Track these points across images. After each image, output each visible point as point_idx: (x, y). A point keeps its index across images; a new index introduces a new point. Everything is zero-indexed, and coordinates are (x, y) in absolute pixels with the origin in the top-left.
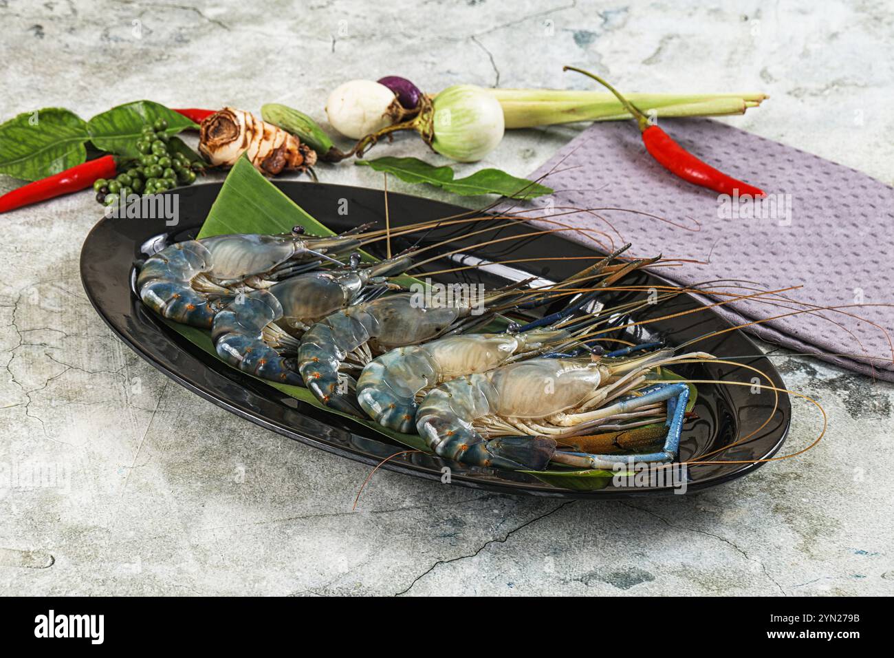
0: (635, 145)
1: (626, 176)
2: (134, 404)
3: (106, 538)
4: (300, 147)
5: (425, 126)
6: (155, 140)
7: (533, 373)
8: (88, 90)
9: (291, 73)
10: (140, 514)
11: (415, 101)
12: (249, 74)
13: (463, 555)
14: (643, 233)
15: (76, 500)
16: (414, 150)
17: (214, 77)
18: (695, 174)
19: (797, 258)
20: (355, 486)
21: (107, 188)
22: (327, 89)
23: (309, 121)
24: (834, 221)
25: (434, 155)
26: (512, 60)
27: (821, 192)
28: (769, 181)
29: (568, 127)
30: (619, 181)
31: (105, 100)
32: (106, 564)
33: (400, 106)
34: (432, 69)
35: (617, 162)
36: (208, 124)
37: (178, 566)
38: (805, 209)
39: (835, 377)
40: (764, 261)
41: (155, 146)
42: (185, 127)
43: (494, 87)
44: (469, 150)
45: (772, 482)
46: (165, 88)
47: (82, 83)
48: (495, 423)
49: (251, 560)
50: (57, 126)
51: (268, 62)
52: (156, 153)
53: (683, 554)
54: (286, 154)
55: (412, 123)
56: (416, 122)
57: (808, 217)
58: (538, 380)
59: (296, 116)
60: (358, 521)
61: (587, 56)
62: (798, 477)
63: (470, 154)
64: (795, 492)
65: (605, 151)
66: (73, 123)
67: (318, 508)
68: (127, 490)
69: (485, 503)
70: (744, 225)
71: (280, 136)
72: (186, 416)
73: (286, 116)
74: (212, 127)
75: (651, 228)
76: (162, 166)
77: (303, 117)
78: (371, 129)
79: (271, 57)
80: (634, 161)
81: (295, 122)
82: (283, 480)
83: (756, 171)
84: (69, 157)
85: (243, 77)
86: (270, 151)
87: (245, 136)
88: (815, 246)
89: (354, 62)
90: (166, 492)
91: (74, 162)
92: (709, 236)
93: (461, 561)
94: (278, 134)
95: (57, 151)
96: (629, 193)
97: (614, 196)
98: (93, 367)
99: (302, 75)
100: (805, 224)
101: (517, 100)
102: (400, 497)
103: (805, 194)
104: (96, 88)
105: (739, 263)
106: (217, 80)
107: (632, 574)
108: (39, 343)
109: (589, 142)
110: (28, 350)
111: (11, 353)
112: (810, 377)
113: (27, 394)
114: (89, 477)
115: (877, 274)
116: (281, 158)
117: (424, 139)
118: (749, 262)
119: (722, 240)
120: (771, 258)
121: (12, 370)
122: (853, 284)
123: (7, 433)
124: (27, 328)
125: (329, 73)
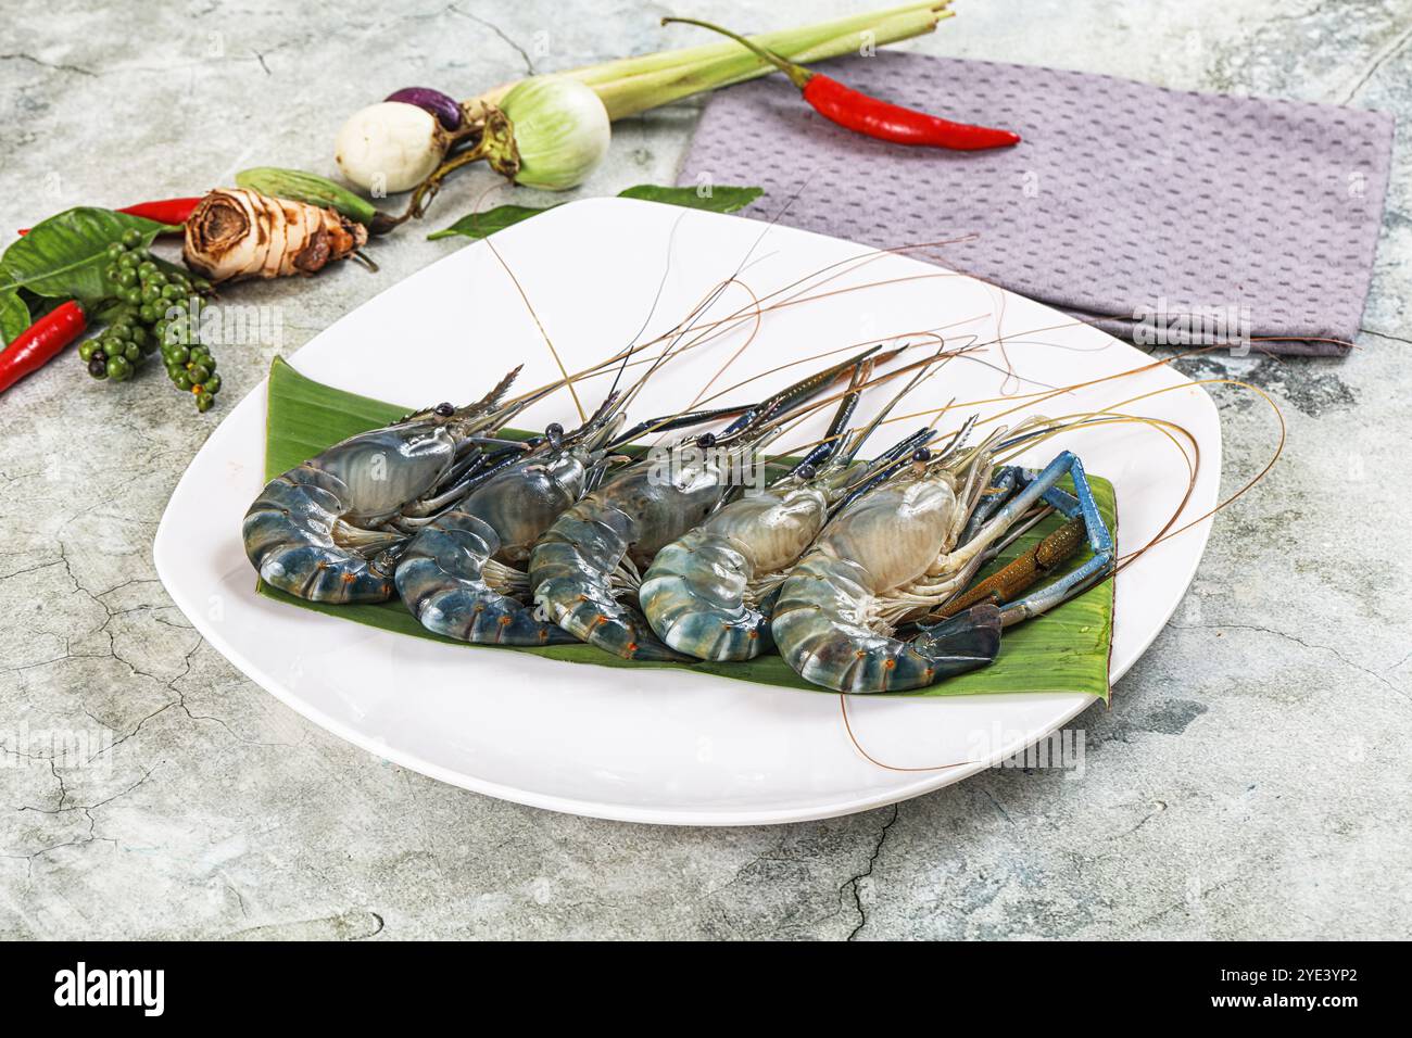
0: (792, 110)
1: (809, 156)
3: (433, 865)
4: (343, 222)
5: (504, 150)
6: (137, 262)
9: (229, 118)
11: (456, 117)
12: (171, 134)
14: (882, 230)
17: (122, 150)
18: (898, 129)
19: (1106, 217)
21: (102, 350)
22: (297, 129)
23: (324, 181)
24: (1121, 153)
27: (1082, 117)
28: (1007, 117)
30: (803, 165)
32: (457, 903)
33: (444, 131)
35: (783, 139)
36: (199, 220)
37: (558, 877)
38: (1075, 144)
39: (1252, 368)
40: (1069, 231)
41: (143, 273)
42: (154, 233)
44: (577, 170)
45: (1268, 532)
48: (885, 606)
51: (186, 110)
53: (1221, 664)
54: (329, 238)
55: (480, 151)
56: (485, 146)
57: (1086, 155)
59: (300, 178)
62: (1298, 515)
63: (578, 176)
64: (1308, 538)
65: (756, 127)
68: (415, 788)
70: (1014, 187)
71: (311, 214)
73: (287, 182)
74: (207, 224)
75: (889, 220)
76: (170, 299)
78: (417, 174)
79: (184, 101)
80: (804, 132)
81: (304, 188)
83: (977, 107)
85: (163, 140)
86: (305, 238)
87: (259, 226)
88: (1116, 193)
89: (309, 81)
91: (14, 326)
92: (977, 214)
94: (305, 211)
96: (830, 178)
97: (812, 187)
99: (248, 117)
100: (1087, 166)
103: (1064, 124)
105: (1039, 241)
106: (131, 154)
107: (1174, 711)
108: (135, 606)
109: (727, 120)
110: (127, 620)
111: (104, 633)
112: (1221, 376)
113: (169, 686)
114: (347, 784)
115: (1218, 213)
116: (323, 245)
117: (503, 169)
118: (1050, 236)
119: (997, 214)
120: (1075, 224)
121: (124, 658)
122: (1198, 235)
123: (181, 753)
124: (103, 588)
125: (284, 106)
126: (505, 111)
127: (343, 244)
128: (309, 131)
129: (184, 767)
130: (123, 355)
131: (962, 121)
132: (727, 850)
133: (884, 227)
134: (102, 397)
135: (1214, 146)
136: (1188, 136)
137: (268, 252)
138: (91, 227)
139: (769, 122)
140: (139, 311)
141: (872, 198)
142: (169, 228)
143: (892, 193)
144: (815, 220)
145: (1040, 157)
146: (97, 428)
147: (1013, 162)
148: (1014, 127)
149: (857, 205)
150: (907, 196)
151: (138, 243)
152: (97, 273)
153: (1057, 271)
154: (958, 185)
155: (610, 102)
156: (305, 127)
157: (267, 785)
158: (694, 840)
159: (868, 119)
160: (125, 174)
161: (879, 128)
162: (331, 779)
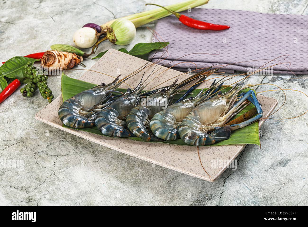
0: (176, 23)
1: (182, 34)
2: (89, 161)
4: (77, 56)
5: (112, 37)
7: (206, 108)
9: (47, 32)
13: (230, 173)
15: (98, 200)
17: (23, 42)
18: (202, 26)
19: (252, 44)
21: (25, 90)
22: (63, 34)
23: (72, 47)
24: (253, 29)
25: (114, 46)
26: (112, 7)
27: (243, 21)
28: (226, 22)
30: (181, 36)
33: (98, 33)
34: (91, 17)
35: (175, 30)
36: (44, 58)
38: (242, 28)
39: (289, 78)
40: (244, 48)
41: (33, 71)
42: (34, 61)
48: (205, 127)
49: (168, 200)
51: (36, 31)
53: (293, 149)
54: (74, 60)
56: (108, 36)
57: (245, 30)
58: (209, 110)
59: (66, 46)
65: (169, 28)
67: (174, 174)
68: (112, 191)
70: (230, 39)
71: (70, 55)
72: (108, 159)
73: (63, 47)
74: (46, 59)
76: (40, 77)
78: (92, 44)
79: (36, 29)
80: (180, 28)
81: (67, 49)
83: (219, 20)
85: (32, 39)
86: (69, 61)
87: (58, 58)
88: (253, 38)
89: (64, 23)
90: (124, 187)
91: (4, 85)
92: (222, 45)
93: (231, 175)
96: (187, 39)
98: (65, 153)
99: (51, 32)
100: (246, 33)
103: (239, 23)
105: (238, 51)
106: (25, 42)
107: (283, 161)
108: (40, 151)
109: (162, 26)
110: (39, 155)
111: (34, 158)
112: (283, 80)
113: (51, 170)
114: (96, 191)
115: (277, 42)
116: (73, 62)
117: (112, 41)
118: (240, 50)
119: (227, 45)
120: (245, 47)
121: (39, 164)
122: (273, 47)
123: (56, 186)
124: (32, 147)
125: (59, 29)
126: (112, 28)
127: (78, 62)
128: (65, 35)
129: (57, 189)
130: (30, 91)
131: (216, 24)
132: (185, 201)
133: (201, 50)
134: (26, 101)
135: (274, 26)
136: (267, 24)
137: (61, 64)
138: (19, 61)
139: (172, 26)
140: (33, 80)
141: (198, 43)
142: (37, 60)
143: (202, 42)
144: (185, 49)
145: (235, 31)
146: (26, 109)
147: (229, 33)
148: (228, 25)
149: (195, 45)
150: (205, 42)
151: (31, 64)
152: (21, 72)
153: (243, 58)
154: (217, 39)
155: (135, 24)
156: (65, 34)
157: (77, 192)
158: (177, 199)
159: (195, 25)
160: (24, 47)
161: (197, 27)
162: (91, 190)
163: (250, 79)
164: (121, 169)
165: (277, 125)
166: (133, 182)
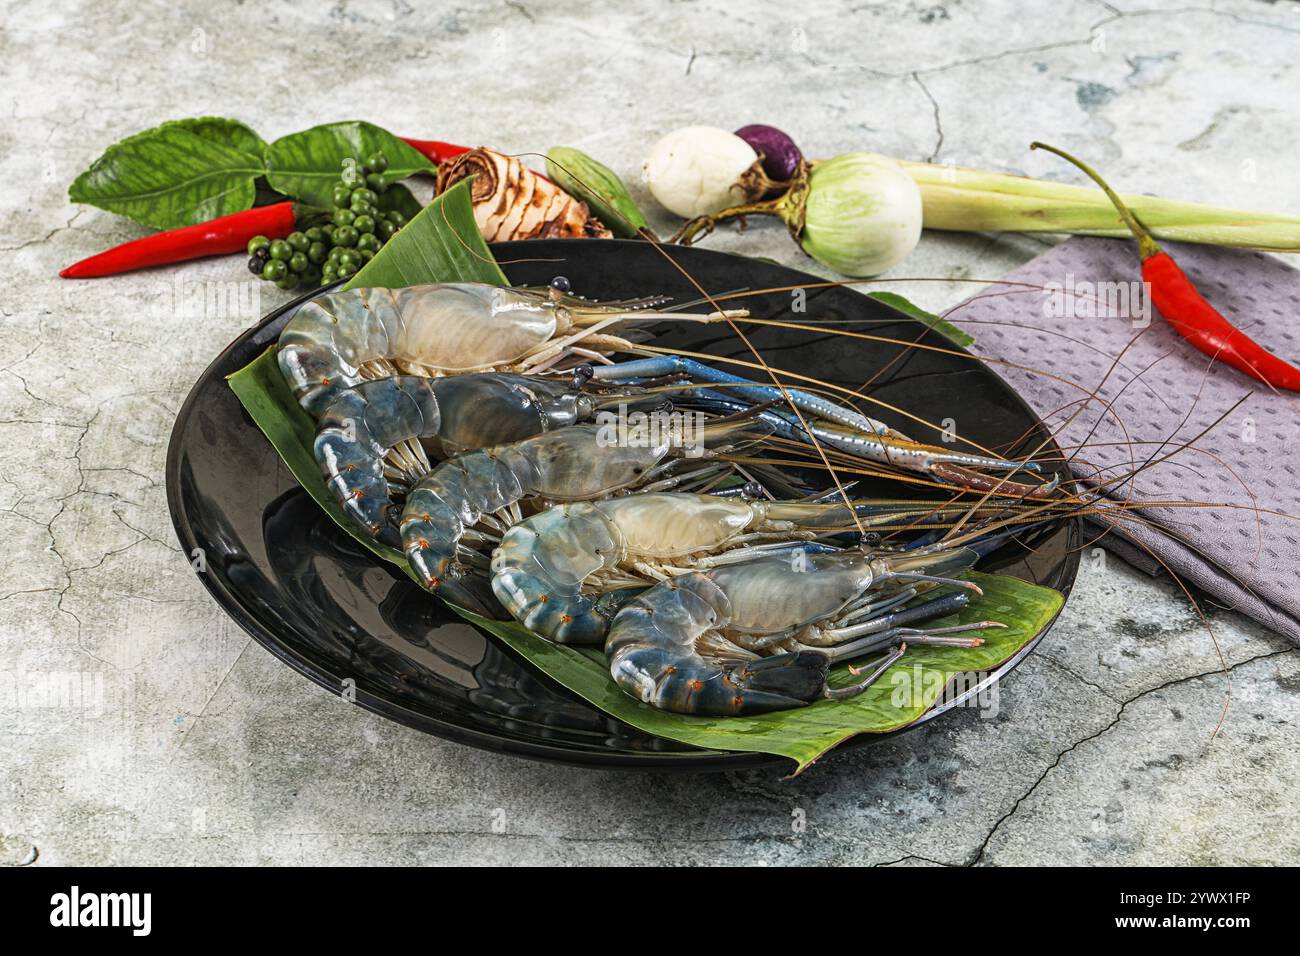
1: (1105, 331)
3: (128, 829)
4: (588, 223)
5: (793, 212)
6: (361, 186)
8: (288, 94)
9: (613, 100)
10: (190, 797)
11: (790, 168)
12: (547, 94)
15: (96, 759)
16: (776, 247)
17: (490, 94)
20: (546, 792)
21: (267, 250)
22: (662, 131)
23: (614, 182)
26: (967, 118)
29: (1033, 239)
30: (1089, 337)
31: (311, 112)
33: (764, 175)
34: (838, 117)
36: (448, 170)
41: (356, 196)
42: (417, 171)
43: (929, 161)
44: (858, 258)
46: (409, 102)
47: (282, 82)
50: (221, 148)
51: (581, 79)
52: (355, 207)
55: (774, 205)
56: (781, 204)
59: (596, 171)
60: (535, 851)
61: (1091, 126)
63: (860, 266)
66: (246, 144)
67: (478, 820)
68: (181, 753)
69: (748, 847)
71: (559, 202)
73: (580, 171)
76: (357, 229)
77: (605, 174)
78: (711, 206)
79: (588, 71)
81: (591, 181)
82: (434, 766)
84: (228, 198)
85: (535, 98)
86: (539, 224)
87: (504, 196)
89: (716, 93)
90: (242, 765)
91: (233, 207)
94: (557, 198)
95: (210, 186)
97: (1075, 361)
99: (630, 105)
101: (955, 186)
102: (614, 819)
104: (302, 91)
106: (494, 99)
108: (107, 491)
110: (88, 501)
111: (60, 504)
113: (68, 573)
114: (128, 723)
116: (554, 236)
121: (55, 532)
123: (19, 634)
124: (96, 465)
125: (672, 106)
126: (810, 175)
129: (10, 648)
130: (287, 262)
137: (501, 224)
160: (471, 115)
162: (120, 713)
163: (1201, 631)
164: (309, 697)
165: (1095, 855)
166: (293, 765)
